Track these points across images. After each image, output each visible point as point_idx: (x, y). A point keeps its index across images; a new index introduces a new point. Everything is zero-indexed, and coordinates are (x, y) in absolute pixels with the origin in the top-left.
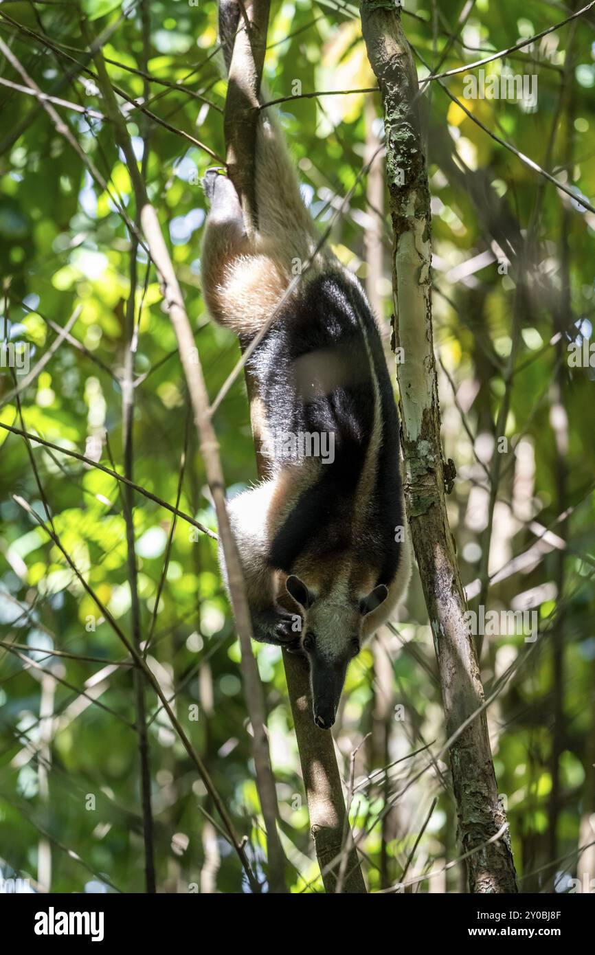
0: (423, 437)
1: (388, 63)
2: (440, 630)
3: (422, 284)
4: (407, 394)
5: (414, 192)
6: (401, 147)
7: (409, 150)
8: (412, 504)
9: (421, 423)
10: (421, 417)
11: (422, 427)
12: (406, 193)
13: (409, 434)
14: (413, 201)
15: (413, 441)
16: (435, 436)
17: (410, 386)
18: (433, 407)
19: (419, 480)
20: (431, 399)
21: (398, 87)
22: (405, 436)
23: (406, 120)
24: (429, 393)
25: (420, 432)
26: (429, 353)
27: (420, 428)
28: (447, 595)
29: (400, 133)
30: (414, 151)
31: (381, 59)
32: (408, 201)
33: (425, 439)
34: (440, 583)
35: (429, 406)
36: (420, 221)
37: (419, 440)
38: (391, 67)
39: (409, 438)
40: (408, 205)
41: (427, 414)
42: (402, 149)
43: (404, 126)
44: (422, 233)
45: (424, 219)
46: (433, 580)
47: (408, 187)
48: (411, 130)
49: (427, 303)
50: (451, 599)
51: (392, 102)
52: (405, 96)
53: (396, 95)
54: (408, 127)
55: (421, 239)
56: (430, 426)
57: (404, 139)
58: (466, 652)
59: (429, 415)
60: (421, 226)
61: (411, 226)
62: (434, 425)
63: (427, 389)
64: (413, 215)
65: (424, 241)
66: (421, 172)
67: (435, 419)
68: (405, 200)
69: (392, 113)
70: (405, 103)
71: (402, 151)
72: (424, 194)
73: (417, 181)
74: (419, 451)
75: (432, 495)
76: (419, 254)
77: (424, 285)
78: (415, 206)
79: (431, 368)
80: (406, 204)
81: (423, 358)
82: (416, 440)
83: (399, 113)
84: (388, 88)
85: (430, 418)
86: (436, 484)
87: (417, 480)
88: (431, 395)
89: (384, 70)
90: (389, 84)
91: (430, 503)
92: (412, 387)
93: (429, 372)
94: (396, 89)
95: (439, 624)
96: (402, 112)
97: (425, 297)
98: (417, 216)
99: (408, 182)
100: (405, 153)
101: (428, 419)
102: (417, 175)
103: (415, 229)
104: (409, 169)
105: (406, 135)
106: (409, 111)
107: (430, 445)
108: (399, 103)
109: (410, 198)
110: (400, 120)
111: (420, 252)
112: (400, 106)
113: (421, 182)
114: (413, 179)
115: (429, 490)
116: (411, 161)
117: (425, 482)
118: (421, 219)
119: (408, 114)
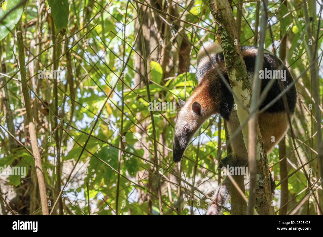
5: (234, 70)
6: (226, 50)
7: (229, 51)
12: (231, 70)
14: (235, 74)
16: (263, 172)
18: (261, 159)
19: (257, 191)
20: (260, 156)
21: (221, 24)
23: (227, 38)
29: (225, 44)
31: (214, 12)
32: (232, 74)
33: (258, 173)
35: (259, 159)
36: (239, 82)
38: (217, 15)
43: (226, 41)
44: (241, 87)
47: (232, 67)
48: (229, 43)
51: (220, 31)
52: (225, 28)
53: (221, 28)
54: (227, 42)
55: (241, 89)
57: (226, 47)
60: (240, 84)
61: (236, 84)
62: (262, 167)
64: (236, 79)
65: (243, 90)
66: (237, 60)
70: (225, 31)
71: (226, 52)
72: (240, 70)
73: (235, 65)
75: (262, 198)
76: (242, 96)
77: (247, 108)
78: (235, 75)
86: (265, 193)
91: (261, 202)
96: (224, 35)
98: (238, 80)
99: (231, 65)
100: (228, 53)
101: (259, 164)
102: (235, 62)
103: (237, 86)
104: (230, 60)
105: (228, 45)
106: (227, 34)
107: (260, 176)
108: (223, 31)
109: (233, 72)
110: (224, 39)
111: (242, 95)
112: (223, 32)
113: (237, 65)
114: (233, 64)
115: (261, 196)
116: (231, 56)
117: (259, 192)
118: (240, 80)
119: (227, 36)
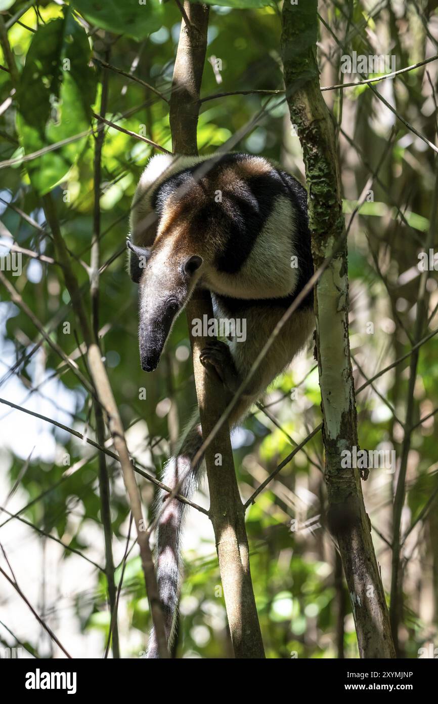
0: (341, 436)
1: (308, 128)
2: (357, 601)
3: (340, 311)
4: (328, 399)
5: (332, 237)
6: (320, 199)
7: (327, 201)
8: (332, 493)
9: (340, 424)
10: (340, 419)
11: (341, 428)
12: (325, 238)
13: (330, 433)
14: (332, 245)
15: (333, 440)
16: (352, 434)
17: (330, 393)
18: (350, 410)
19: (339, 473)
20: (348, 404)
21: (317, 149)
22: (326, 434)
23: (325, 176)
24: (346, 399)
25: (339, 432)
26: (347, 366)
27: (339, 429)
28: (363, 572)
29: (320, 187)
30: (331, 203)
31: (302, 124)
32: (327, 245)
33: (344, 438)
34: (357, 561)
35: (347, 409)
36: (337, 261)
37: (338, 439)
38: (311, 131)
39: (329, 436)
40: (327, 248)
41: (345, 417)
42: (321, 201)
43: (323, 182)
44: (339, 270)
45: (341, 259)
46: (351, 559)
47: (327, 232)
48: (329, 185)
49: (344, 325)
50: (367, 575)
51: (312, 161)
52: (323, 156)
53: (316, 156)
54: (326, 183)
55: (339, 275)
56: (348, 426)
57: (323, 192)
58: (380, 619)
59: (347, 417)
60: (338, 264)
62: (351, 425)
63: (345, 395)
64: (331, 255)
65: (342, 276)
66: (339, 219)
67: (352, 420)
68: (325, 244)
69: (312, 170)
70: (324, 162)
71: (321, 203)
73: (334, 227)
74: (338, 448)
75: (349, 486)
76: (337, 288)
77: (342, 312)
78: (333, 248)
79: (348, 378)
80: (325, 247)
81: (341, 371)
82: (335, 439)
83: (318, 171)
84: (309, 149)
85: (348, 419)
86: (353, 476)
87: (337, 473)
88: (348, 400)
89: (304, 133)
90: (309, 145)
91: (348, 493)
92: (332, 394)
93: (347, 382)
94: (315, 150)
95: (356, 595)
96: (320, 170)
97: (342, 321)
98: (335, 257)
99: (326, 229)
100: (324, 204)
101: (346, 420)
102: (334, 222)
103: (334, 268)
104: (327, 218)
105: (325, 190)
106: (327, 168)
107: (347, 443)
108: (318, 162)
109: (328, 241)
110: (319, 177)
111: (338, 286)
112: (319, 164)
113: (338, 228)
114: (331, 225)
115: (347, 482)
116: (329, 211)
117: (343, 474)
118: (339, 258)
119: (326, 171)
